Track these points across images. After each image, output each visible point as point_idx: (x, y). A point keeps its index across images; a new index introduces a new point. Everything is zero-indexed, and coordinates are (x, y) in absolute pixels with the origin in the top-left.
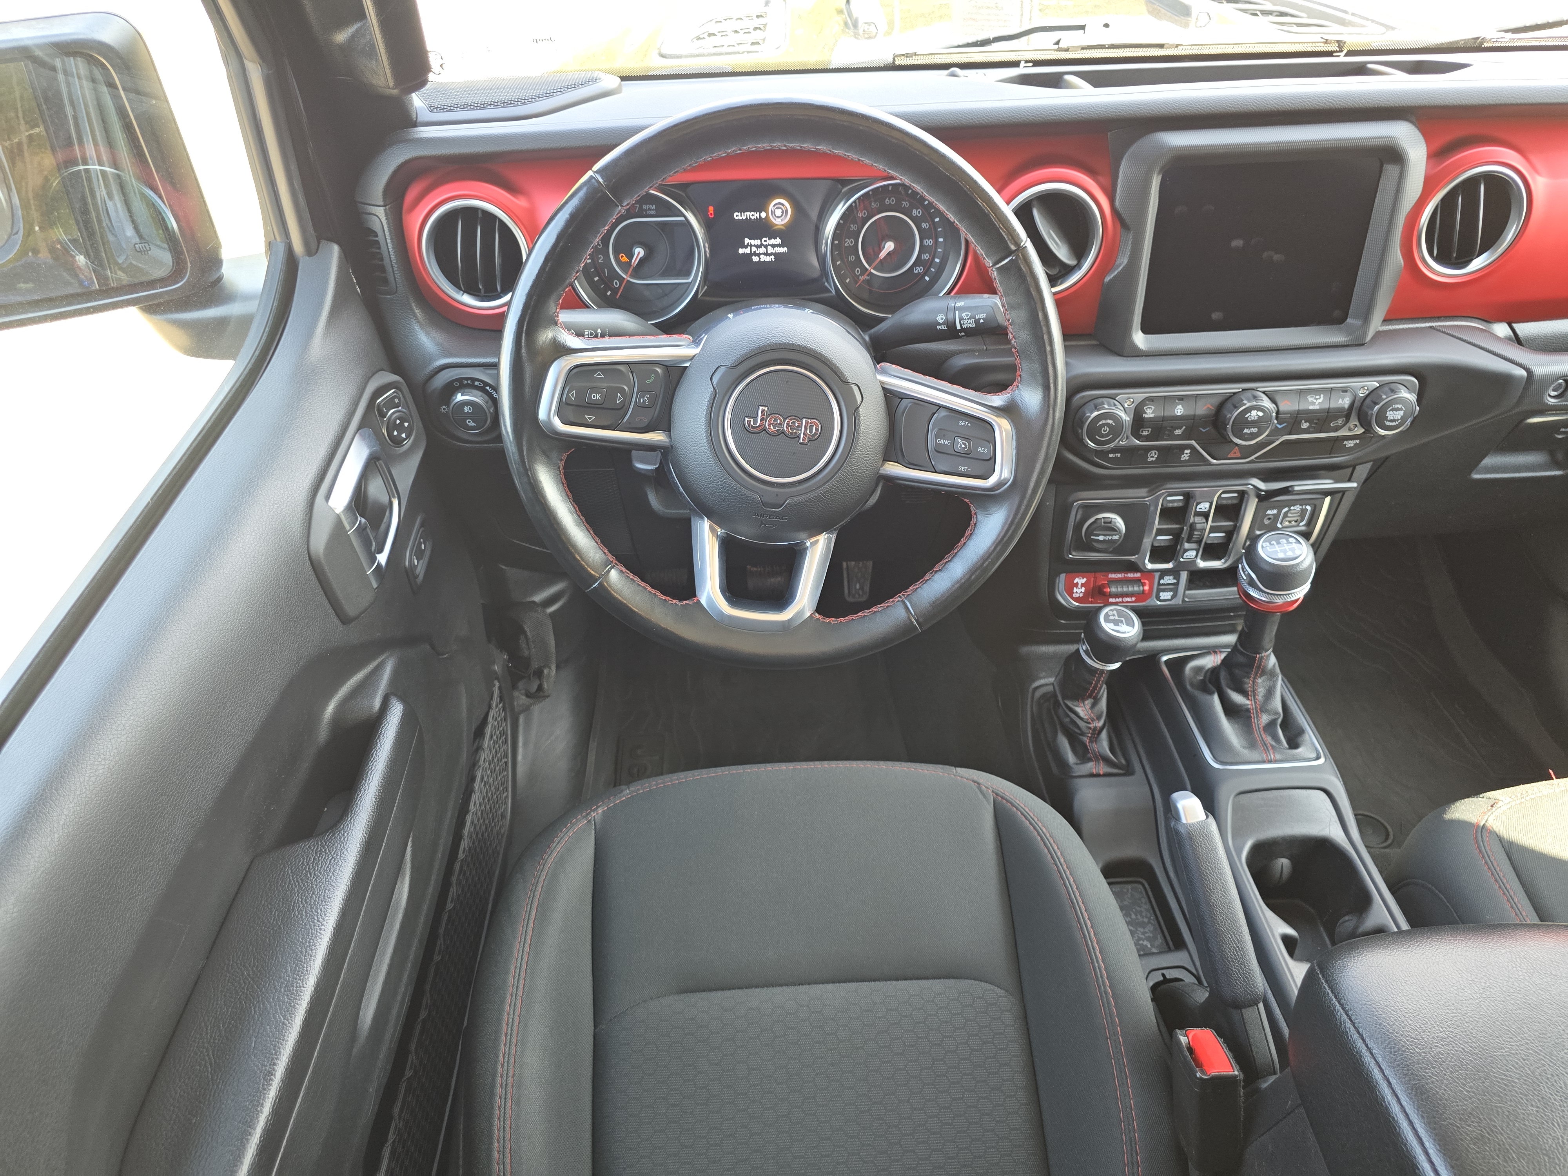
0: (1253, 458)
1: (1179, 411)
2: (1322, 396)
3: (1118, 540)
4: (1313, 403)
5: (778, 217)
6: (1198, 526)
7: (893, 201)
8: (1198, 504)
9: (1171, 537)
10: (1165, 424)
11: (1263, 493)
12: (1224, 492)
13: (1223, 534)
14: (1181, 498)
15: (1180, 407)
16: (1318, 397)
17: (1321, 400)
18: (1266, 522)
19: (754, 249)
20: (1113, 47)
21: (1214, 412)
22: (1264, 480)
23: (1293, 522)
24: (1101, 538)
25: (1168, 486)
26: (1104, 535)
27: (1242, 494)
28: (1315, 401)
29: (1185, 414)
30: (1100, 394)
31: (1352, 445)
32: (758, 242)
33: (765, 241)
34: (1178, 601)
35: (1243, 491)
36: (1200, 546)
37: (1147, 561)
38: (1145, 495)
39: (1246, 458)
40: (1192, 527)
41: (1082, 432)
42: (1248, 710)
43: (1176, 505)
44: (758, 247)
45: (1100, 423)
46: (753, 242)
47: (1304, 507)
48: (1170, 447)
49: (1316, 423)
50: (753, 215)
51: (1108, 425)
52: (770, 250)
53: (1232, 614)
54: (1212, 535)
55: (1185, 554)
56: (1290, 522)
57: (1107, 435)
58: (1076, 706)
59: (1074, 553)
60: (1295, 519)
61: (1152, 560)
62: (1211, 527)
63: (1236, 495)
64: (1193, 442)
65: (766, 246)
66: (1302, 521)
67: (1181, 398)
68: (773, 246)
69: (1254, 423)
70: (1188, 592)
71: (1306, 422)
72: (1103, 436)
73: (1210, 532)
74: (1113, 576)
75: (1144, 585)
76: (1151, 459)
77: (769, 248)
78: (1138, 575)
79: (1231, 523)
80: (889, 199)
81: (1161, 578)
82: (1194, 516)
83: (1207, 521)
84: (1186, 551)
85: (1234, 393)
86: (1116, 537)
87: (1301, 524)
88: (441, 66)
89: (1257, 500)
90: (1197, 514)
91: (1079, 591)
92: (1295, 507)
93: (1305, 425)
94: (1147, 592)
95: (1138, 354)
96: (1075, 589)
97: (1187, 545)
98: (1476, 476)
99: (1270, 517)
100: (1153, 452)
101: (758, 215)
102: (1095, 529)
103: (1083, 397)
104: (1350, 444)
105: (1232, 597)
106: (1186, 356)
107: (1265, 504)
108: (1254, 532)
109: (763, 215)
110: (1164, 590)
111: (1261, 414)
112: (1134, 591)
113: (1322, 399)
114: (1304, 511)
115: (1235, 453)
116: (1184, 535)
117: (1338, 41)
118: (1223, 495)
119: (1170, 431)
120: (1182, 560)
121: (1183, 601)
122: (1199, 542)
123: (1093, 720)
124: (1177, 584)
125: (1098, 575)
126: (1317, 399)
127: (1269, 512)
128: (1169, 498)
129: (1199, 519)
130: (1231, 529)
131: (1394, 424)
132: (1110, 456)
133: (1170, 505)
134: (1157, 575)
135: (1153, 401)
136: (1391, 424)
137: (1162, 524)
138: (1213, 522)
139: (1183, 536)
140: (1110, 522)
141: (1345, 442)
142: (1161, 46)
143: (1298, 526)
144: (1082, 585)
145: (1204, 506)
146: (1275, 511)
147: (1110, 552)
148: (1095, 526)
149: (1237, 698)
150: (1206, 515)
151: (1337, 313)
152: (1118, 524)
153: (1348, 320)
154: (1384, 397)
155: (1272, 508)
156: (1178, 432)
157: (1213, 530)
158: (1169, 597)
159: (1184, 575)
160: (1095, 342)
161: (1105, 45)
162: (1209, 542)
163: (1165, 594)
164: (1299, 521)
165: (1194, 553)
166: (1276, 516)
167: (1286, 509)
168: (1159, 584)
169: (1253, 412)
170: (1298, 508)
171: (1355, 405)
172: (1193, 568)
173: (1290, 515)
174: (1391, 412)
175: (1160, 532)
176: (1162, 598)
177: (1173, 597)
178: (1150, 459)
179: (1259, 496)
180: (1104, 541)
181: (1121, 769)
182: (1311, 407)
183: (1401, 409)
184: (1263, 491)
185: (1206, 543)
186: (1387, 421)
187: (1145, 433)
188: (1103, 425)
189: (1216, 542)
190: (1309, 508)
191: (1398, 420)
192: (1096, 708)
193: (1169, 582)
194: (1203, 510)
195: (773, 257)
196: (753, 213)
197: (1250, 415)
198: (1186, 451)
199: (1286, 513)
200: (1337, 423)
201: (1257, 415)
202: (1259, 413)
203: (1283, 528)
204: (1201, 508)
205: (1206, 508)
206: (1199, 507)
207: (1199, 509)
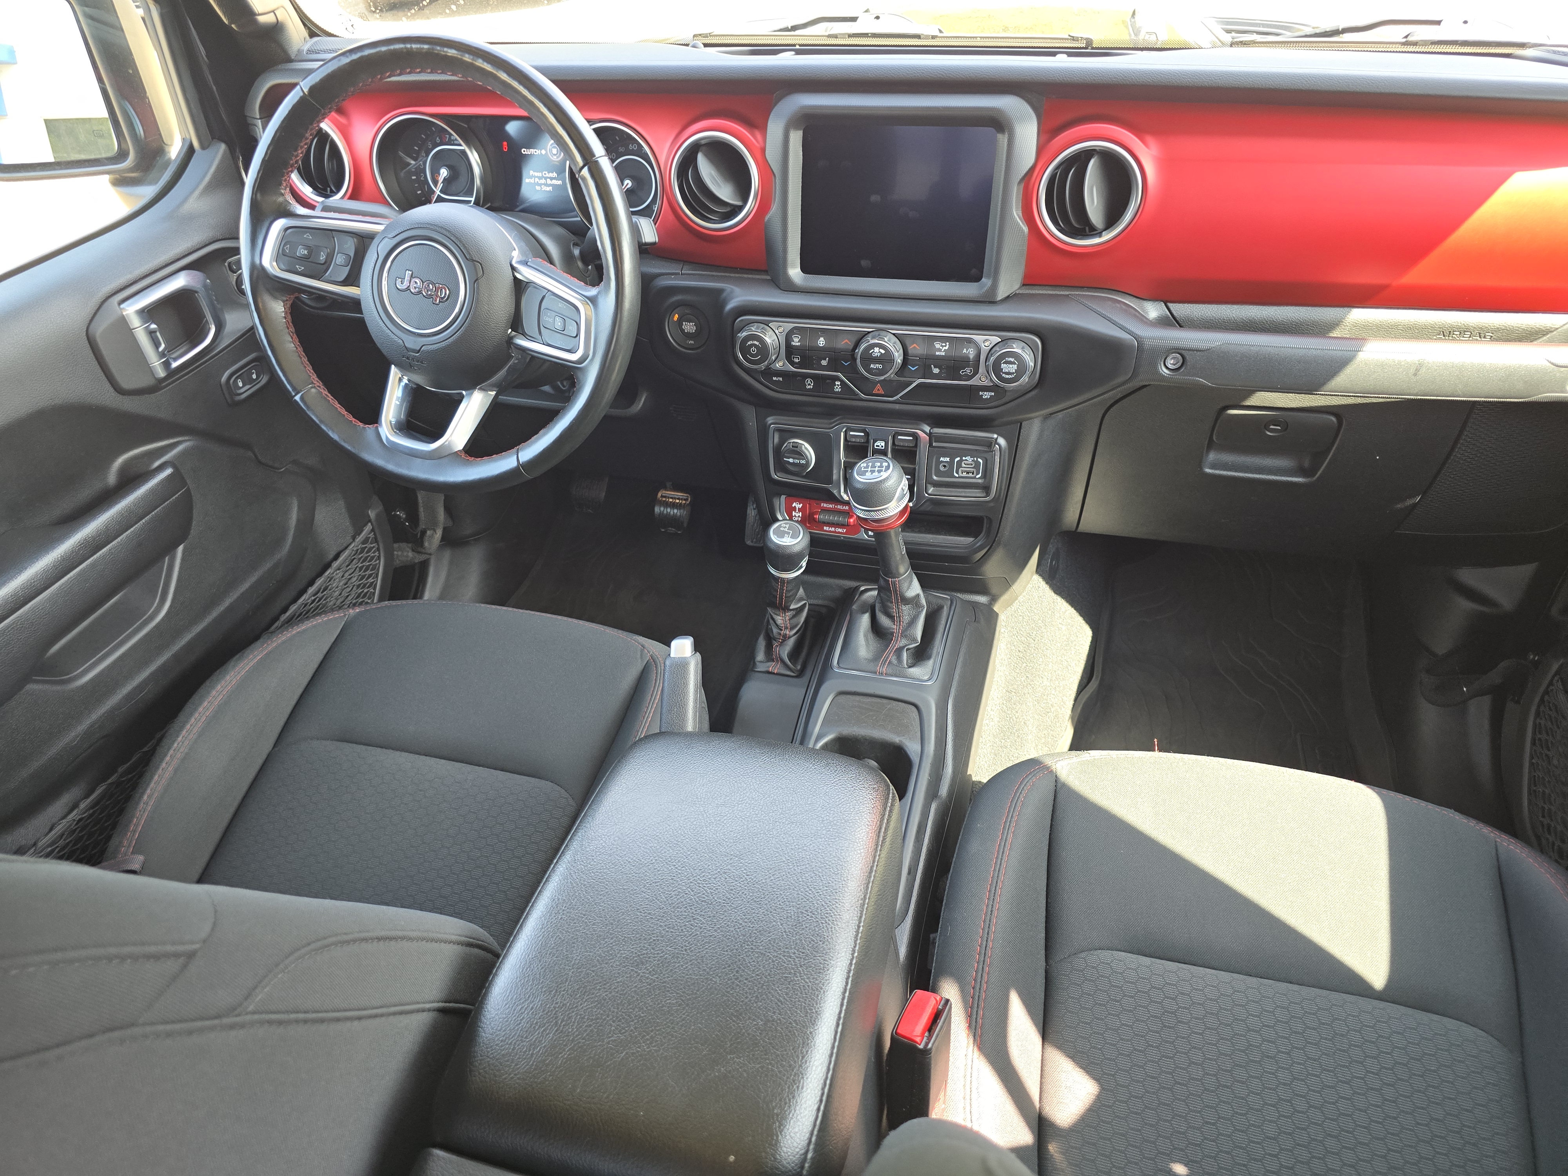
0: (897, 398)
1: (821, 343)
2: (948, 343)
3: (810, 466)
4: (940, 350)
5: (555, 155)
7: (635, 147)
8: (875, 441)
10: (812, 353)
12: (898, 434)
14: (861, 434)
15: (822, 339)
16: (944, 344)
17: (947, 348)
18: (942, 469)
19: (537, 180)
20: (875, 35)
21: (851, 348)
23: (970, 474)
24: (791, 460)
26: (794, 458)
27: (915, 438)
28: (941, 348)
29: (827, 346)
30: (755, 319)
31: (988, 397)
32: (540, 174)
33: (545, 174)
35: (914, 434)
37: (842, 494)
39: (891, 397)
41: (736, 350)
42: (892, 634)
43: (858, 440)
44: (540, 178)
45: (749, 343)
46: (536, 174)
47: (976, 459)
48: (822, 377)
49: (947, 370)
50: (536, 152)
51: (756, 345)
52: (549, 181)
56: (966, 472)
57: (758, 355)
58: (777, 615)
60: (972, 469)
63: (910, 438)
64: (840, 375)
65: (546, 178)
66: (978, 472)
67: (823, 332)
68: (552, 179)
69: (877, 360)
71: (936, 368)
72: (752, 355)
74: (825, 505)
76: (809, 387)
77: (548, 180)
79: (913, 466)
80: (632, 145)
82: (875, 453)
85: (869, 332)
87: (979, 476)
88: (352, 26)
89: (928, 445)
90: (877, 451)
91: (797, 515)
92: (967, 458)
93: (936, 371)
95: (791, 288)
96: (794, 512)
99: (946, 464)
100: (809, 380)
101: (539, 152)
102: (786, 452)
103: (742, 320)
104: (986, 395)
106: (835, 296)
107: (934, 449)
108: (932, 477)
109: (543, 152)
111: (883, 352)
113: (948, 346)
114: (976, 463)
115: (879, 390)
117: (1086, 39)
118: (900, 437)
119: (818, 361)
123: (786, 628)
125: (811, 502)
126: (943, 346)
127: (943, 459)
128: (849, 433)
129: (880, 457)
131: (1010, 376)
132: (775, 379)
133: (853, 440)
135: (800, 331)
136: (1007, 376)
137: (850, 458)
141: (981, 393)
142: (918, 37)
143: (975, 478)
144: (800, 510)
145: (880, 445)
146: (948, 459)
148: (789, 450)
149: (884, 620)
150: (885, 454)
151: (974, 271)
152: (804, 450)
153: (983, 279)
155: (945, 455)
156: (824, 363)
160: (769, 278)
161: (868, 34)
164: (975, 473)
166: (951, 465)
167: (959, 458)
169: (875, 348)
170: (970, 459)
171: (982, 358)
173: (964, 465)
174: (1005, 365)
180: (795, 464)
181: (794, 673)
182: (937, 353)
183: (1013, 363)
186: (1003, 373)
187: (798, 360)
188: (752, 345)
190: (979, 460)
191: (1013, 373)
192: (794, 621)
195: (551, 188)
196: (535, 150)
197: (873, 352)
198: (837, 383)
199: (959, 463)
200: (966, 371)
201: (879, 352)
202: (881, 350)
203: (959, 477)
204: (878, 446)
205: (882, 447)
206: (876, 444)
207: (877, 446)
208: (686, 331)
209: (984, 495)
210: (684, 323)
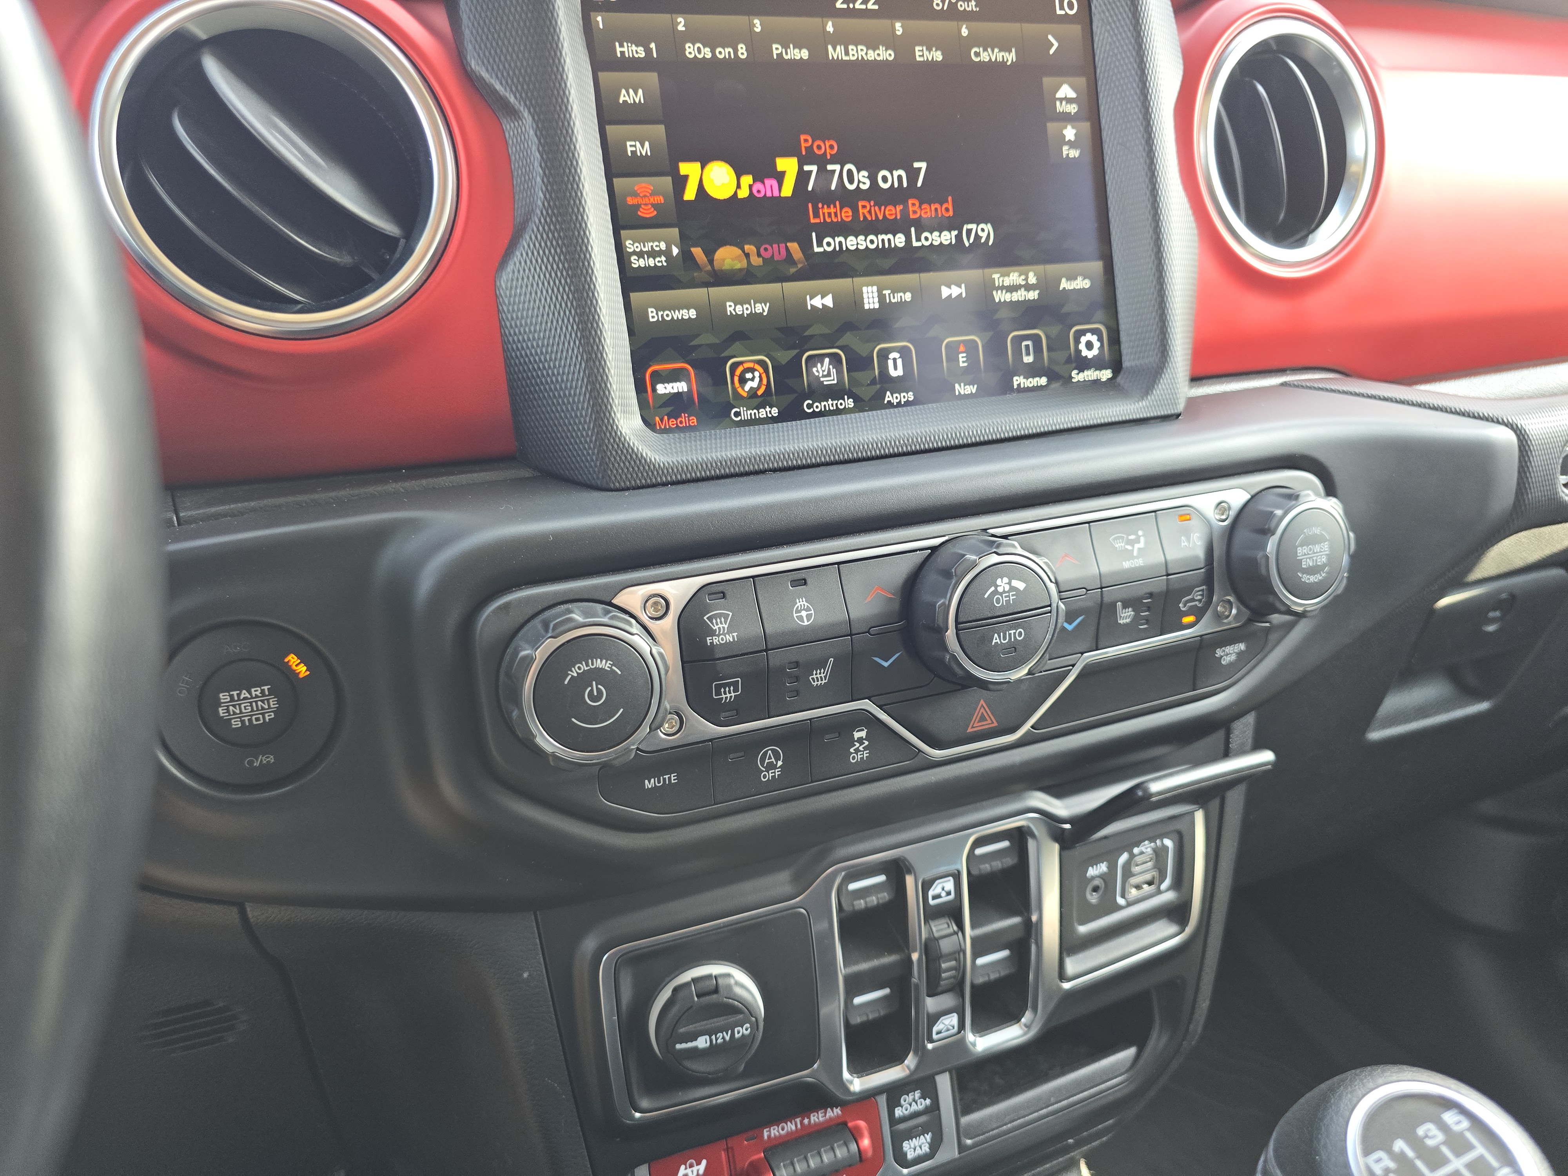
0: (1027, 726)
3: (753, 1036)
6: (946, 946)
8: (929, 884)
9: (887, 991)
10: (777, 658)
11: (1067, 826)
12: (979, 843)
13: (1004, 953)
14: (882, 878)
15: (801, 603)
16: (1132, 537)
18: (1093, 898)
21: (896, 606)
22: (1059, 791)
23: (1145, 886)
24: (702, 1042)
25: (842, 852)
26: (711, 1032)
27: (1019, 837)
28: (1129, 547)
29: (822, 623)
31: (1233, 658)
34: (949, 1153)
35: (1019, 829)
36: (963, 996)
37: (846, 1075)
38: (788, 889)
39: (1012, 730)
40: (930, 949)
41: (522, 715)
43: (873, 900)
45: (574, 674)
47: (1158, 842)
48: (810, 729)
49: (1149, 609)
51: (598, 675)
53: (1071, 1141)
54: (981, 961)
55: (935, 1029)
56: (1138, 887)
57: (608, 710)
59: (645, 1103)
60: (1148, 877)
61: (860, 1067)
62: (974, 940)
63: (1005, 844)
64: (866, 704)
66: (1162, 879)
67: (799, 579)
69: (1010, 615)
70: (965, 1120)
71: (1125, 607)
72: (592, 715)
73: (976, 954)
74: (774, 1132)
75: (856, 1136)
78: (834, 1113)
79: (1016, 920)
81: (894, 1103)
82: (926, 921)
83: (961, 927)
84: (934, 1019)
85: (934, 549)
86: (742, 1031)
87: (1164, 886)
89: (1057, 846)
90: (932, 914)
92: (1142, 848)
93: (1126, 617)
94: (870, 1153)
97: (931, 1004)
98: (1375, 735)
99: (1097, 882)
100: (769, 750)
102: (677, 1024)
103: (506, 607)
104: (1228, 654)
105: (1064, 1103)
107: (1079, 851)
108: (1073, 931)
110: (910, 1135)
111: (1019, 587)
112: (837, 1161)
114: (1159, 854)
115: (983, 718)
116: (918, 976)
118: (979, 851)
119: (797, 679)
120: (930, 1046)
121: (962, 1147)
122: (957, 987)
124: (935, 1108)
125: (732, 1142)
126: (1132, 543)
127: (1092, 872)
128: (853, 886)
129: (941, 927)
130: (1019, 934)
131: (1321, 575)
132: (649, 784)
133: (861, 904)
134: (882, 1100)
135: (724, 595)
136: (1313, 579)
137: (857, 963)
138: (973, 926)
139: (915, 980)
140: (716, 991)
141: (1219, 652)
143: (1159, 892)
145: (943, 889)
146: (1103, 868)
147: (744, 1075)
148: (675, 1010)
150: (953, 912)
152: (738, 991)
154: (1279, 512)
155: (1094, 860)
156: (819, 678)
157: (982, 946)
158: (926, 1149)
159: (944, 1083)
162: (980, 980)
163: (915, 1142)
164: (1156, 881)
165: (952, 1020)
166: (1108, 879)
167: (1124, 857)
168: (893, 1121)
170: (1147, 848)
171: (1217, 553)
172: (962, 1061)
173: (1136, 869)
174: (1305, 550)
175: (856, 985)
176: (910, 1155)
177: (935, 1146)
178: (767, 776)
179: (1059, 837)
180: (713, 1050)
182: (1126, 567)
183: (1321, 539)
184: (1065, 821)
185: (973, 986)
186: (1303, 573)
187: (728, 695)
188: (585, 679)
189: (993, 976)
190: (1168, 843)
191: (1324, 565)
193: (915, 1108)
194: (944, 899)
197: (996, 592)
198: (857, 735)
199: (1127, 866)
200: (1193, 600)
201: (1012, 589)
202: (1016, 583)
203: (1129, 904)
204: (938, 896)
205: (949, 893)
206: (931, 893)
207: (934, 898)
208: (236, 724)
209: (1173, 929)
210: (224, 697)
